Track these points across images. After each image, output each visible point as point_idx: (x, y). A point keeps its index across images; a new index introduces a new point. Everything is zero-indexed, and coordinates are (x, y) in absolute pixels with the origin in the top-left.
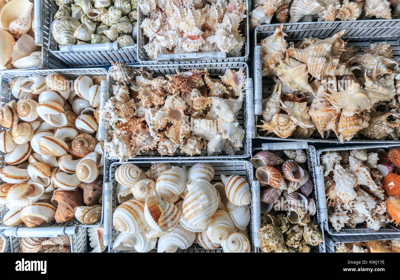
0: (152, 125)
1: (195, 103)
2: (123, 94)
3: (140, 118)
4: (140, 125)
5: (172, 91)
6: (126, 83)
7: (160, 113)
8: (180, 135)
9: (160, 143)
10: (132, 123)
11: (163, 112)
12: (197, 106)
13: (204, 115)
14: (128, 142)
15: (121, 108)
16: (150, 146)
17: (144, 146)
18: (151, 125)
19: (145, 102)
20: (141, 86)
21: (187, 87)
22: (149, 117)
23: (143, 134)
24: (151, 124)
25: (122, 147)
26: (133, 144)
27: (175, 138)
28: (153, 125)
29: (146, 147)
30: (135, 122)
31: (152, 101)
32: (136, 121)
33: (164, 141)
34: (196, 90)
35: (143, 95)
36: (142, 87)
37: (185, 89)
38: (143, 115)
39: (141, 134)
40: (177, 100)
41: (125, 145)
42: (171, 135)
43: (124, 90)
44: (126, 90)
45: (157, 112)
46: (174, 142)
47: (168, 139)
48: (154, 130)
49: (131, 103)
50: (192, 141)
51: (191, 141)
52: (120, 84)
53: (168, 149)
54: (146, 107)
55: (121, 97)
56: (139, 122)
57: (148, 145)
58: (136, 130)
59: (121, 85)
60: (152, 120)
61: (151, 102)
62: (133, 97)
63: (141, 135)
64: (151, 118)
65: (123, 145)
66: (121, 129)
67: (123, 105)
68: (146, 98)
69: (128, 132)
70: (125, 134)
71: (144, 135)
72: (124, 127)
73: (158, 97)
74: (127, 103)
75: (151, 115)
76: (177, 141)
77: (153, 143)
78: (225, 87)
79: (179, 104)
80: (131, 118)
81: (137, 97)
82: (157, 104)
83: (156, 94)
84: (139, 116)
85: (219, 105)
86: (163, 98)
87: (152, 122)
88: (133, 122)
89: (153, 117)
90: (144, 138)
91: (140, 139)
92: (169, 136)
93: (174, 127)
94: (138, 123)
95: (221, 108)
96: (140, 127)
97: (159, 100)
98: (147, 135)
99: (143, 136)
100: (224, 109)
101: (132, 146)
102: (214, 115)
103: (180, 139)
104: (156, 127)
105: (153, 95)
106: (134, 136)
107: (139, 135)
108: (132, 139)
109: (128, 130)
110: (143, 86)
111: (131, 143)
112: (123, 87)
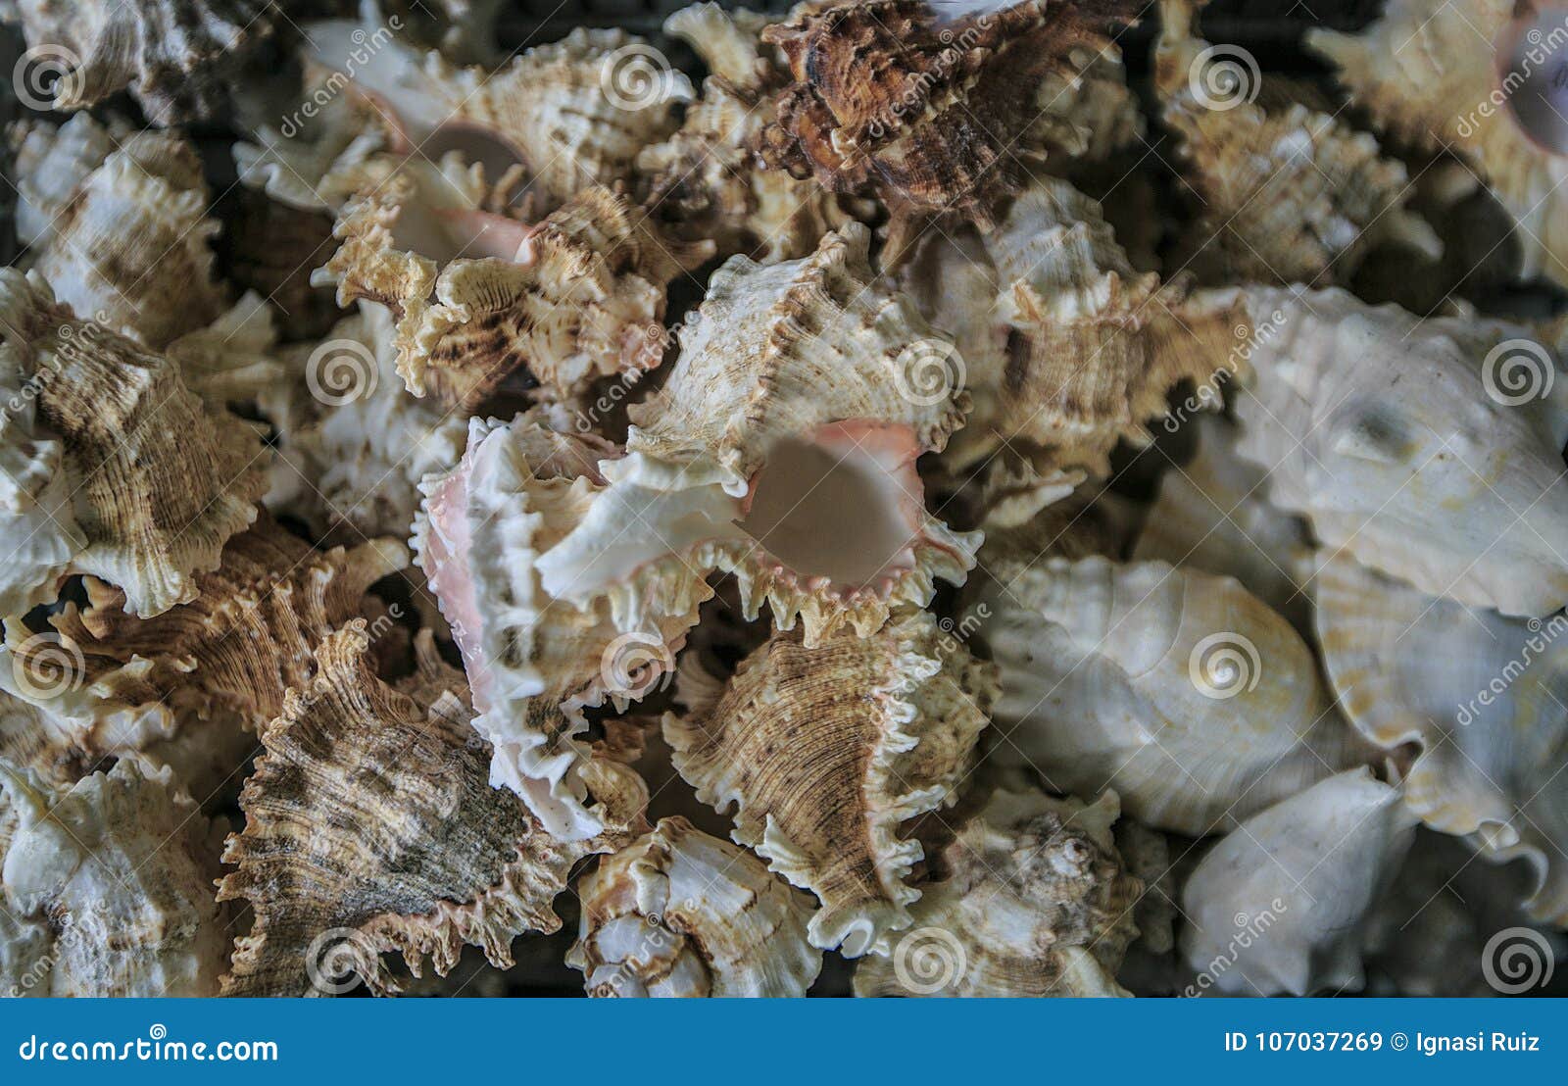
0: (525, 646)
1: (1053, 370)
2: (139, 232)
3: (350, 537)
4: (351, 641)
5: (753, 202)
6: (183, 105)
7: (638, 496)
8: (874, 781)
9: (609, 876)
10: (250, 606)
11: (681, 482)
12: (1073, 406)
13: (1116, 510)
14: (185, 867)
15: (109, 418)
16: (477, 918)
17: (398, 923)
18: (510, 658)
19: (432, 341)
20: (362, 146)
21: (971, 161)
22: (487, 550)
23: (387, 756)
24: (511, 634)
25: (102, 938)
26: (254, 894)
27: (803, 822)
28: (537, 656)
29: (417, 929)
30: (283, 594)
31: (509, 327)
32: (301, 582)
33: (659, 865)
34: (1063, 193)
35: (400, 246)
36: (372, 155)
37: (946, 180)
38: (381, 502)
39: (357, 758)
40: (848, 318)
41: (152, 914)
42: (745, 780)
43: (155, 189)
44: (176, 187)
45: (597, 483)
46: (799, 879)
47: (716, 824)
48: (537, 712)
49: (230, 346)
50: (1024, 860)
51: (996, 860)
52: (99, 116)
53: (721, 963)
54: (427, 407)
55: (113, 269)
56: (334, 591)
57: (444, 911)
58: (293, 708)
59: (118, 128)
60: (522, 588)
61: (502, 342)
62: (259, 274)
63: (369, 778)
64: (517, 561)
65: (120, 914)
66: (102, 690)
67: (142, 377)
68: (445, 287)
69: (186, 722)
70: (153, 745)
71: (400, 780)
72: (138, 667)
73: (592, 284)
74: (182, 349)
75: (517, 526)
76: (837, 869)
77: (518, 880)
78: (1396, 172)
79: (870, 377)
80: (237, 544)
81: (318, 277)
82: (575, 369)
83: (574, 242)
84: (340, 511)
85: (1391, 400)
86: (648, 297)
87: (523, 618)
88: (266, 598)
89: (539, 542)
90: (399, 825)
91: (353, 825)
92: (716, 785)
93: (797, 672)
94: (318, 609)
95: (1417, 434)
96: (348, 672)
97: (601, 323)
98: (439, 781)
99: (387, 789)
100: (1455, 443)
101: (235, 917)
102: (1257, 516)
103: (875, 834)
104: (566, 678)
105: (524, 253)
106: (273, 788)
107: (333, 780)
108: (237, 819)
109: (187, 696)
110: (383, 150)
111: (223, 885)
112: (140, 145)
